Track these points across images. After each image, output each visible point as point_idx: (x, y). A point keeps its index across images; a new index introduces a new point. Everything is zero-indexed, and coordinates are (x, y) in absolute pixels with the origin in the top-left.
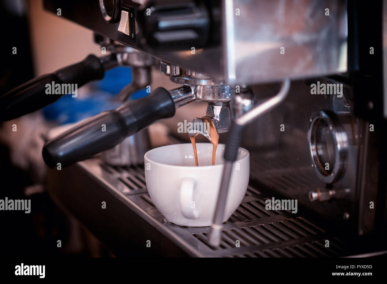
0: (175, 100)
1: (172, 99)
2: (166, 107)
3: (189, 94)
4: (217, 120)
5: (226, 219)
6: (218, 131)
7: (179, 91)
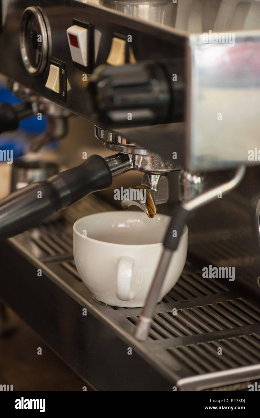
0: (112, 170)
1: (108, 168)
2: (102, 178)
3: (126, 163)
4: (155, 191)
5: (160, 299)
6: (155, 202)
7: (115, 159)
